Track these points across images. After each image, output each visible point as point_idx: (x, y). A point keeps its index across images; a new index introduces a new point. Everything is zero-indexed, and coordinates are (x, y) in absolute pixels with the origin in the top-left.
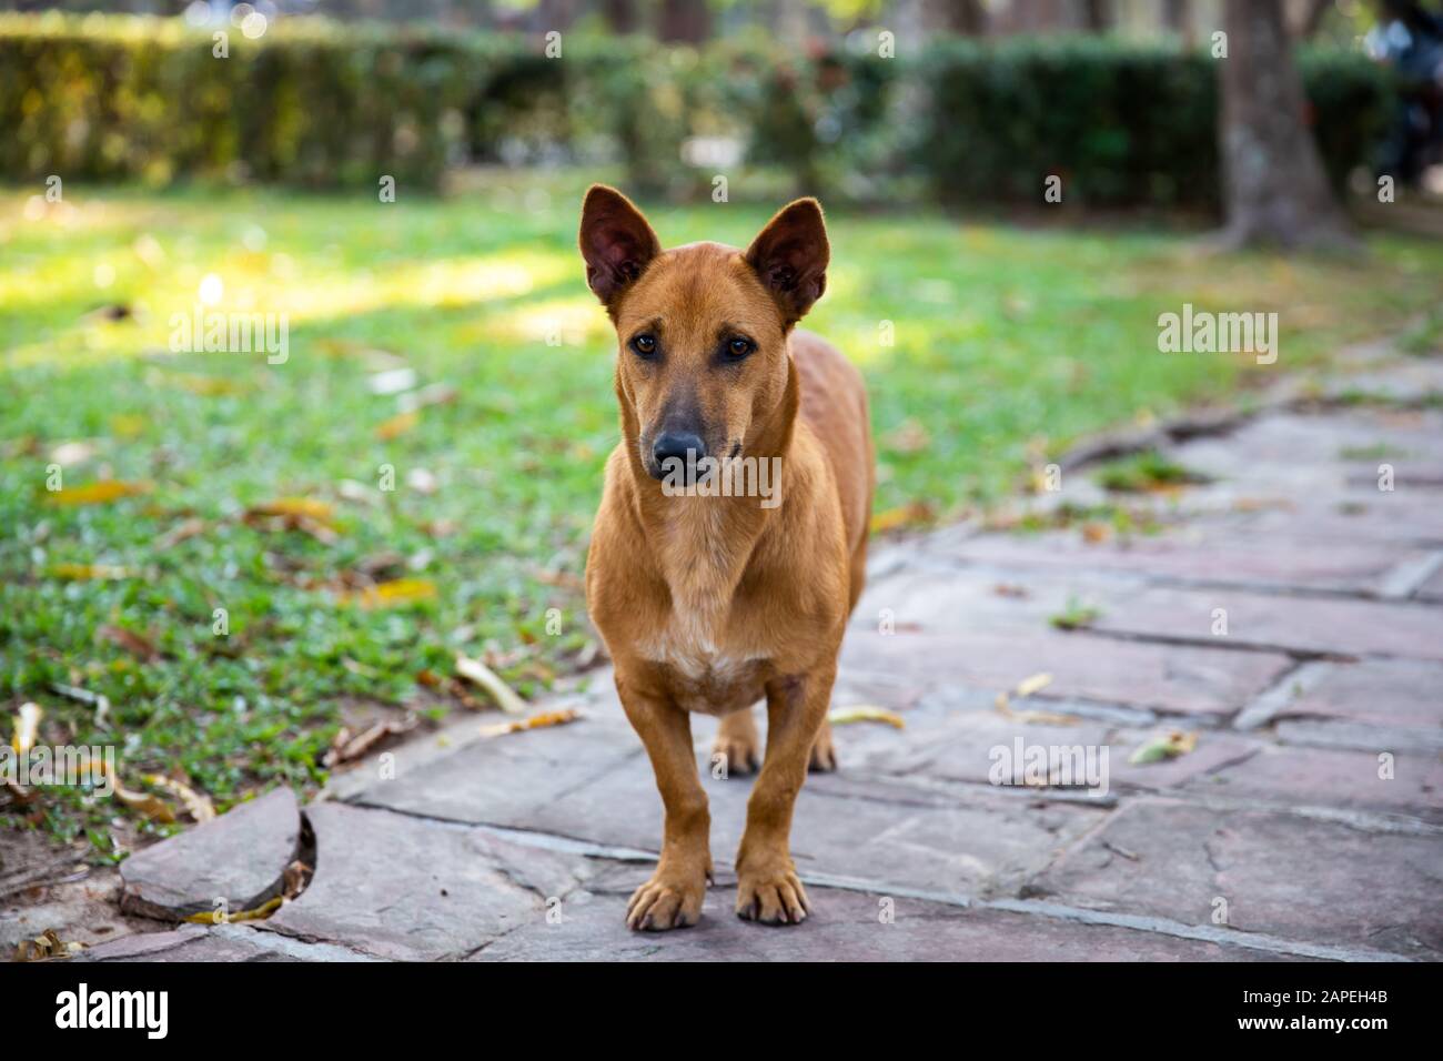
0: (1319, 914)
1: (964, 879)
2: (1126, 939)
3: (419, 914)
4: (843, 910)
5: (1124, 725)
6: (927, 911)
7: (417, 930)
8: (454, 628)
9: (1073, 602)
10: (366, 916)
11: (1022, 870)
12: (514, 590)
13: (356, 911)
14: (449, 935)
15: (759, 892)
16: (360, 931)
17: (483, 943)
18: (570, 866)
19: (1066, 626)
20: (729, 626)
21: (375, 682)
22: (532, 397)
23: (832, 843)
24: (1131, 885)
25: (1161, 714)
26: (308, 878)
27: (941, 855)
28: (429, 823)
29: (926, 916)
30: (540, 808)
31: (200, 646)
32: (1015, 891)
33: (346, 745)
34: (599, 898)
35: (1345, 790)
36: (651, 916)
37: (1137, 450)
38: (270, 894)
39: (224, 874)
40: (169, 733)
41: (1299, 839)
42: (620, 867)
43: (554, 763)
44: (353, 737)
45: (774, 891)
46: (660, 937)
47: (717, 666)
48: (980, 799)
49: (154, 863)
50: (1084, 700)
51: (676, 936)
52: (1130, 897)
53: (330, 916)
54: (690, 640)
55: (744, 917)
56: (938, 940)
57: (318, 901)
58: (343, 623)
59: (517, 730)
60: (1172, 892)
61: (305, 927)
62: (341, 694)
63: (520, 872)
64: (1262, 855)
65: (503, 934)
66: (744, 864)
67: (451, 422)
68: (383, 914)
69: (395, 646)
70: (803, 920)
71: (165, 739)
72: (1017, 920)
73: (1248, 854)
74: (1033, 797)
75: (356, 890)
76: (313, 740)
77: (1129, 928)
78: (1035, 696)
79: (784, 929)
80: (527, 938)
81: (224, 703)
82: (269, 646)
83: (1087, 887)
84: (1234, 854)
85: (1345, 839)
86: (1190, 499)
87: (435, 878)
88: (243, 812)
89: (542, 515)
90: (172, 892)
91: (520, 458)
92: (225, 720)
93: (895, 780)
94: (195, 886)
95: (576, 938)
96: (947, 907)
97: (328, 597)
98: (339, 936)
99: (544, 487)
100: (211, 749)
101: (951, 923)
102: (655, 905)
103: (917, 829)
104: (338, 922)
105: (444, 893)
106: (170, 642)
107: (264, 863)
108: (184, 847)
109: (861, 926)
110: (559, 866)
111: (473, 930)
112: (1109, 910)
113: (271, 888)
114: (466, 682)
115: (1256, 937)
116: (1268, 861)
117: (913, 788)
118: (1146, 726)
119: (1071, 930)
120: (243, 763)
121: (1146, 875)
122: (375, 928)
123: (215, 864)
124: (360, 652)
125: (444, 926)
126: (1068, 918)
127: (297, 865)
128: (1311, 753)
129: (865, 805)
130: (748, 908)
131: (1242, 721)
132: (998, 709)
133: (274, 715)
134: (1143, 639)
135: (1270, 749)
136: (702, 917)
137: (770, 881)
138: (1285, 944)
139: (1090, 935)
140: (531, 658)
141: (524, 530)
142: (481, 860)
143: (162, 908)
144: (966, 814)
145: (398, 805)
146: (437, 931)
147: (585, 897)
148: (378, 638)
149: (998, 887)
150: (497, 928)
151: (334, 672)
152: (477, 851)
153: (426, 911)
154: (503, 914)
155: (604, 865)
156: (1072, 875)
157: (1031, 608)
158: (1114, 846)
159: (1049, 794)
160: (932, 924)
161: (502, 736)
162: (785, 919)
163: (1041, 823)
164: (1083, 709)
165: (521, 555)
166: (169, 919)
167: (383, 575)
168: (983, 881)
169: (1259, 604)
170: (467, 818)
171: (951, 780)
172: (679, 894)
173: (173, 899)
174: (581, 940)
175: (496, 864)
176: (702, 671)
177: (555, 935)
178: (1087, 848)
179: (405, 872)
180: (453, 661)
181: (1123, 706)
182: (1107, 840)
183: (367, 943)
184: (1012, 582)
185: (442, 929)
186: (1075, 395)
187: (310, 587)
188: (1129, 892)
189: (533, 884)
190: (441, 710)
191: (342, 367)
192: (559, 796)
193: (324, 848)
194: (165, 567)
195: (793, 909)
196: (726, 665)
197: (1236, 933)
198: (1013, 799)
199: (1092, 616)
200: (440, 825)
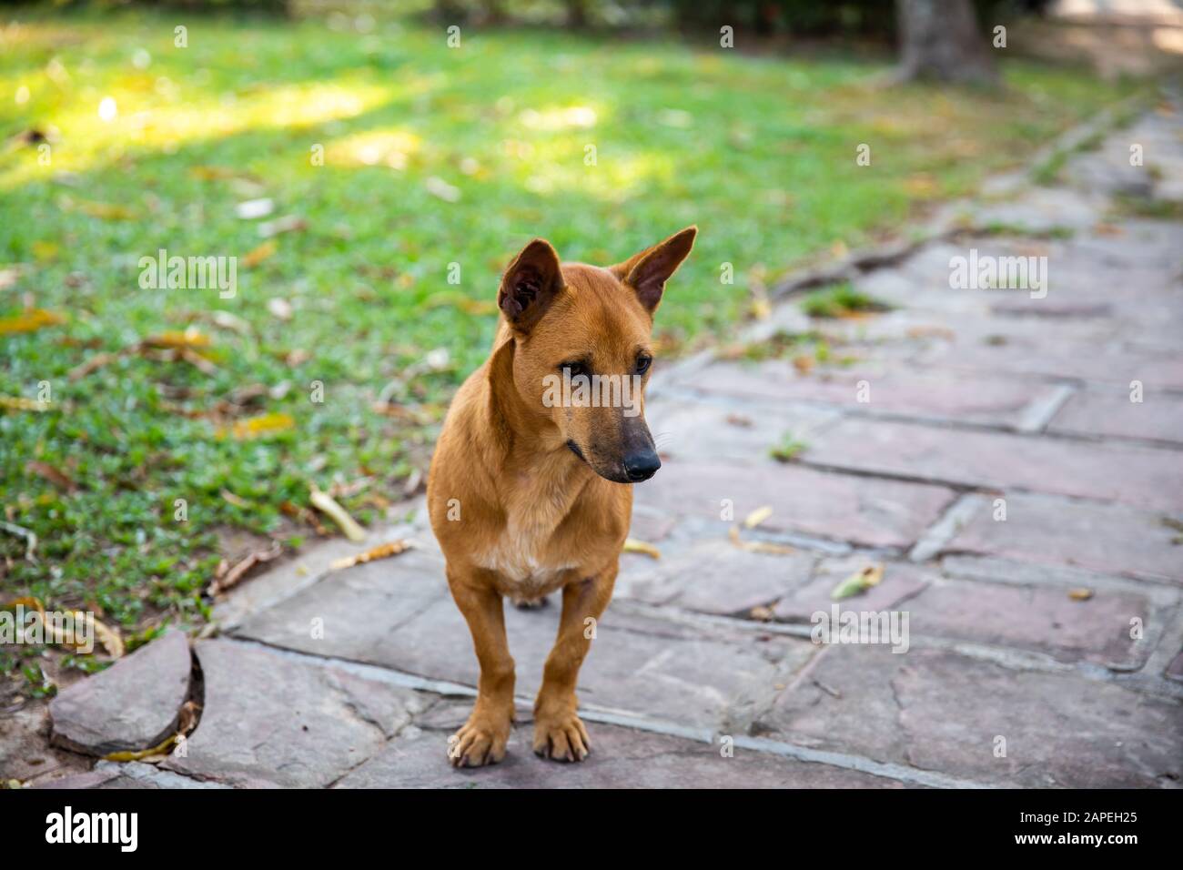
0: (979, 751)
1: (708, 711)
2: (833, 776)
3: (287, 750)
4: (615, 747)
5: (828, 555)
6: (680, 748)
7: (285, 765)
8: (309, 459)
9: (787, 436)
10: (245, 754)
11: (751, 702)
12: (355, 420)
13: (237, 749)
14: (310, 770)
15: (552, 736)
16: (240, 768)
17: (336, 778)
18: (403, 700)
19: (782, 459)
20: (549, 545)
21: (247, 513)
22: (365, 225)
23: (605, 675)
24: (835, 723)
25: (855, 545)
26: (198, 713)
27: (689, 687)
28: (291, 656)
29: (679, 753)
30: (379, 641)
31: (107, 477)
32: (747, 728)
33: (225, 575)
34: (427, 734)
35: (996, 625)
36: (468, 756)
37: (835, 281)
38: (169, 733)
39: (130, 714)
40: (86, 566)
41: (961, 676)
42: (443, 702)
43: (389, 596)
44: (231, 567)
45: (563, 735)
46: (474, 774)
47: (536, 574)
48: (720, 631)
49: (76, 703)
50: (798, 532)
51: (487, 773)
52: (835, 735)
53: (217, 754)
54: (518, 555)
55: (540, 755)
56: (689, 777)
57: (206, 739)
58: (220, 455)
59: (359, 563)
60: (867, 729)
61: (197, 767)
62: (220, 524)
63: (364, 706)
64: (934, 693)
65: (352, 768)
66: (541, 712)
67: (302, 250)
68: (259, 750)
69: (261, 477)
70: (586, 757)
71: (82, 572)
72: (748, 758)
73: (924, 692)
74: (760, 630)
75: (236, 727)
76: (199, 570)
77: (835, 766)
78: (759, 528)
79: (571, 766)
80: (371, 774)
81: (127, 536)
82: (163, 476)
83: (803, 724)
84: (914, 692)
85: (996, 677)
86: (874, 326)
87: (298, 713)
88: (145, 653)
89: (374, 344)
90: (90, 731)
91: (358, 286)
92: (130, 552)
93: (653, 612)
94: (109, 725)
95: (409, 774)
96: (695, 744)
97: (209, 427)
98: (223, 774)
99: (375, 315)
100: (120, 582)
101: (698, 759)
102: (471, 747)
103: (670, 661)
104: (223, 760)
105: (305, 729)
106: (83, 473)
107: (163, 703)
108: (100, 687)
109: (630, 762)
110: (395, 701)
111: (328, 764)
112: (819, 748)
113: (169, 727)
114: (317, 512)
115: (931, 775)
116: (939, 699)
117: (666, 620)
118: (844, 557)
119: (791, 767)
120: (144, 594)
121: (846, 713)
122: (251, 765)
123: (125, 705)
124: (235, 482)
125: (306, 760)
126: (789, 755)
127: (189, 705)
128: (969, 585)
129: (630, 637)
130: (543, 749)
131: (917, 554)
132: (731, 539)
133: (167, 547)
134: (841, 471)
135: (939, 582)
136: (507, 754)
137: (560, 727)
138: (953, 781)
139: (805, 773)
140: (368, 489)
141: (361, 356)
142: (334, 693)
143: (83, 746)
144: (709, 646)
145: (268, 639)
146: (300, 766)
147: (415, 733)
148: (247, 468)
149: (733, 719)
150: (347, 763)
151: (215, 503)
152: (330, 685)
153: (291, 746)
154: (352, 748)
155: (430, 699)
156: (792, 713)
157: (754, 437)
158: (822, 684)
159: (771, 627)
160: (684, 760)
161: (348, 568)
162: (571, 758)
163: (766, 655)
164: (797, 540)
165: (360, 383)
166: (88, 756)
167: (252, 405)
168: (721, 713)
169: (929, 437)
170: (321, 651)
171: (697, 612)
172: (489, 737)
173: (92, 739)
174: (413, 776)
175: (345, 698)
176: (524, 577)
177: (393, 770)
178: (803, 686)
179: (275, 707)
180: (309, 493)
181: (827, 538)
182: (817, 679)
183: (244, 780)
184: (740, 413)
185: (304, 764)
186: (786, 226)
187: (193, 416)
188: (834, 729)
189: (374, 717)
190: (298, 538)
191: (215, 193)
192: (394, 628)
193: (211, 684)
194: (79, 399)
195: (579, 750)
196: (543, 573)
197: (915, 771)
198: (743, 632)
199: (802, 449)
200: (301, 659)
